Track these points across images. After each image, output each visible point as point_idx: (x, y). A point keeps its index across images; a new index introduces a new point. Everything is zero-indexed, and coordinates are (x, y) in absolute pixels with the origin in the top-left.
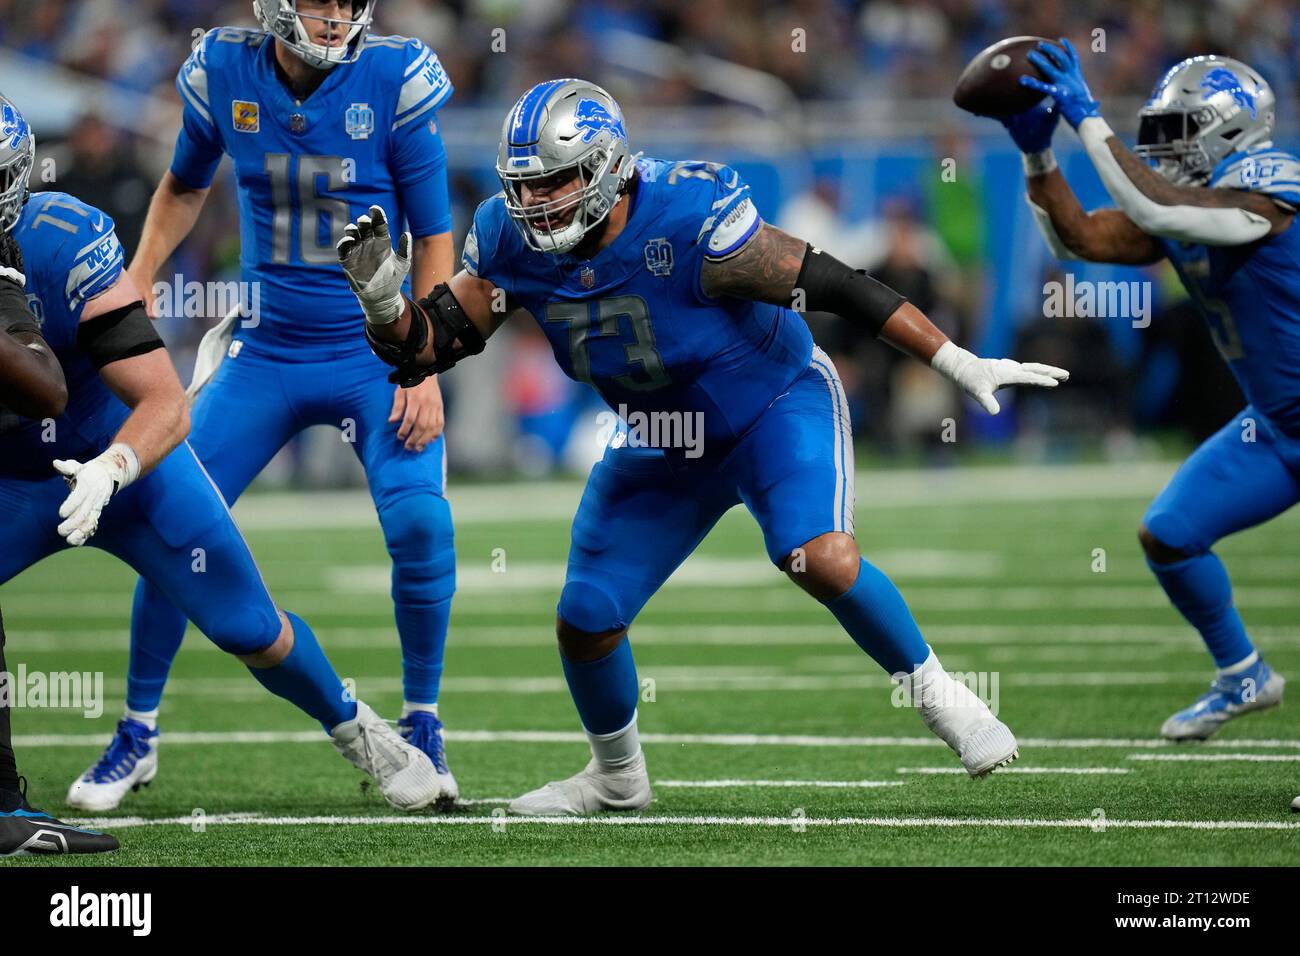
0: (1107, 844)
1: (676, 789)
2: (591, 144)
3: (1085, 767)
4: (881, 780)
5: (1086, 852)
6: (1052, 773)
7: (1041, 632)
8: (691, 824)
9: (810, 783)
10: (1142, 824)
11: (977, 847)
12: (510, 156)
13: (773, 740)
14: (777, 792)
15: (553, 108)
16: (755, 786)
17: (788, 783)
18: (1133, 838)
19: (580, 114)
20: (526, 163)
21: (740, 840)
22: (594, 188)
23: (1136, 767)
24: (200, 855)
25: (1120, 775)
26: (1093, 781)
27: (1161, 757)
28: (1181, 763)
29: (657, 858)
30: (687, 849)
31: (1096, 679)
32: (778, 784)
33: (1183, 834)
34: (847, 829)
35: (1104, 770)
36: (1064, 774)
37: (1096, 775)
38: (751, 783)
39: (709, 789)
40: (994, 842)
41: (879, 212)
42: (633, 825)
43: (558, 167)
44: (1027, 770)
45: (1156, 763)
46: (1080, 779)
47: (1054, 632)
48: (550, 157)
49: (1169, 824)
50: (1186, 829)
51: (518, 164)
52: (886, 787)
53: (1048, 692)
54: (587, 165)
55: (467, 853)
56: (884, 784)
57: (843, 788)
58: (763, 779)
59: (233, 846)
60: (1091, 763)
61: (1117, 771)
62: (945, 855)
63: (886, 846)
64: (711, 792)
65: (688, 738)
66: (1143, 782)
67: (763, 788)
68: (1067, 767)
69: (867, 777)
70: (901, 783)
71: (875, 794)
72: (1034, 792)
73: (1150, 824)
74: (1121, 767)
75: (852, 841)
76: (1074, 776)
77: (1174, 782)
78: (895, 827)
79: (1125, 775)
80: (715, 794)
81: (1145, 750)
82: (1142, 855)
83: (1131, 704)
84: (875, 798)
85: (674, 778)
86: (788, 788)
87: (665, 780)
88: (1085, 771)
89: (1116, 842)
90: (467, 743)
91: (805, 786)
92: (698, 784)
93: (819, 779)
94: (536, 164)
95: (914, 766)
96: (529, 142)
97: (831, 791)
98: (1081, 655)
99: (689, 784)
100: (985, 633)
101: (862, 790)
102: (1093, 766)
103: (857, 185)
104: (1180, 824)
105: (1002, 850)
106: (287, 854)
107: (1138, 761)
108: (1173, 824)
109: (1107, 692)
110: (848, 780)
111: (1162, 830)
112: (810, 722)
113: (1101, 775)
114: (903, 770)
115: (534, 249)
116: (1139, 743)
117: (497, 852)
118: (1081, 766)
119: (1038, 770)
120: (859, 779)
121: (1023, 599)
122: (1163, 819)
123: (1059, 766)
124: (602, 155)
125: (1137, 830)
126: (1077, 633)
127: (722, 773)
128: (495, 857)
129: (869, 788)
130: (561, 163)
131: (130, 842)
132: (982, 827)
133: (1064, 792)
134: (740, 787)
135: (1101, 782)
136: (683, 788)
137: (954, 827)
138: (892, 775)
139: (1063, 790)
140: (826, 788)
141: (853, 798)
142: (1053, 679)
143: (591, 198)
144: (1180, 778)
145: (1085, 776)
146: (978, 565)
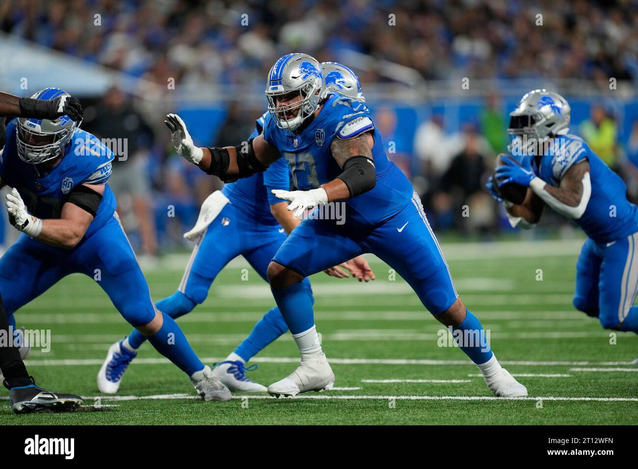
0: (560, 408)
1: (370, 383)
2: (306, 81)
3: (551, 374)
4: (461, 379)
5: (552, 411)
6: (537, 377)
7: (532, 315)
8: (377, 399)
9: (429, 381)
10: (576, 399)
11: (503, 409)
12: (270, 86)
13: (413, 362)
14: (415, 385)
15: (290, 65)
16: (405, 383)
17: (420, 381)
18: (572, 405)
19: (302, 67)
20: (276, 88)
21: (399, 406)
22: (307, 100)
23: (573, 374)
24: (161, 412)
25: (567, 378)
26: (554, 380)
27: (585, 370)
28: (594, 372)
29: (362, 414)
30: (375, 410)
31: (556, 335)
32: (415, 381)
33: (594, 404)
34: (446, 401)
35: (559, 375)
36: (542, 377)
37: (556, 378)
38: (403, 381)
39: (385, 383)
40: (510, 407)
41: (461, 129)
42: (352, 399)
43: (290, 90)
44: (525, 375)
45: (582, 372)
46: (549, 379)
47: (538, 314)
48: (287, 85)
49: (588, 399)
50: (595, 401)
51: (273, 89)
52: (463, 383)
53: (534, 341)
54: (303, 90)
55: (279, 412)
56: (462, 381)
57: (444, 383)
58: (409, 379)
59: (176, 408)
60: (554, 372)
61: (565, 375)
62: (489, 413)
63: (463, 409)
64: (386, 385)
65: (376, 361)
66: (576, 381)
67: (409, 383)
68: (543, 374)
69: (455, 378)
70: (469, 381)
71: (458, 386)
72: (528, 385)
73: (579, 399)
74: (567, 374)
75: (448, 407)
76: (545, 378)
77: (590, 380)
78: (467, 400)
79: (569, 377)
80: (388, 386)
81: (578, 366)
82: (576, 412)
83: (571, 346)
84: (458, 388)
85: (369, 378)
86: (420, 383)
87: (366, 379)
88: (551, 376)
89: (564, 407)
90: (279, 364)
91: (427, 382)
92: (381, 381)
93: (434, 379)
94: (281, 89)
95: (476, 373)
96: (278, 79)
97: (439, 385)
98: (550, 324)
99: (376, 381)
100: (507, 315)
101: (453, 383)
102: (554, 374)
103: (451, 118)
104: (593, 399)
105: (514, 411)
106: (199, 412)
107: (574, 371)
108: (590, 399)
109: (560, 341)
110: (447, 380)
111: (585, 402)
112: (430, 354)
113: (558, 378)
114: (470, 375)
115: (280, 127)
116: (575, 363)
117: (292, 411)
118: (549, 374)
119: (530, 375)
120: (452, 379)
121: (524, 300)
122: (585, 397)
123: (539, 374)
124: (311, 86)
125: (574, 402)
126: (548, 315)
127: (391, 376)
128: (291, 413)
129: (455, 383)
130: (291, 88)
131: (130, 407)
132: (505, 400)
133: (542, 385)
134: (399, 383)
135: (558, 380)
136: (373, 383)
137: (493, 401)
138: (466, 378)
139: (541, 384)
140: (437, 383)
141: (449, 387)
142: (536, 335)
143: (305, 105)
144: (593, 379)
145: (551, 378)
146: (504, 285)
